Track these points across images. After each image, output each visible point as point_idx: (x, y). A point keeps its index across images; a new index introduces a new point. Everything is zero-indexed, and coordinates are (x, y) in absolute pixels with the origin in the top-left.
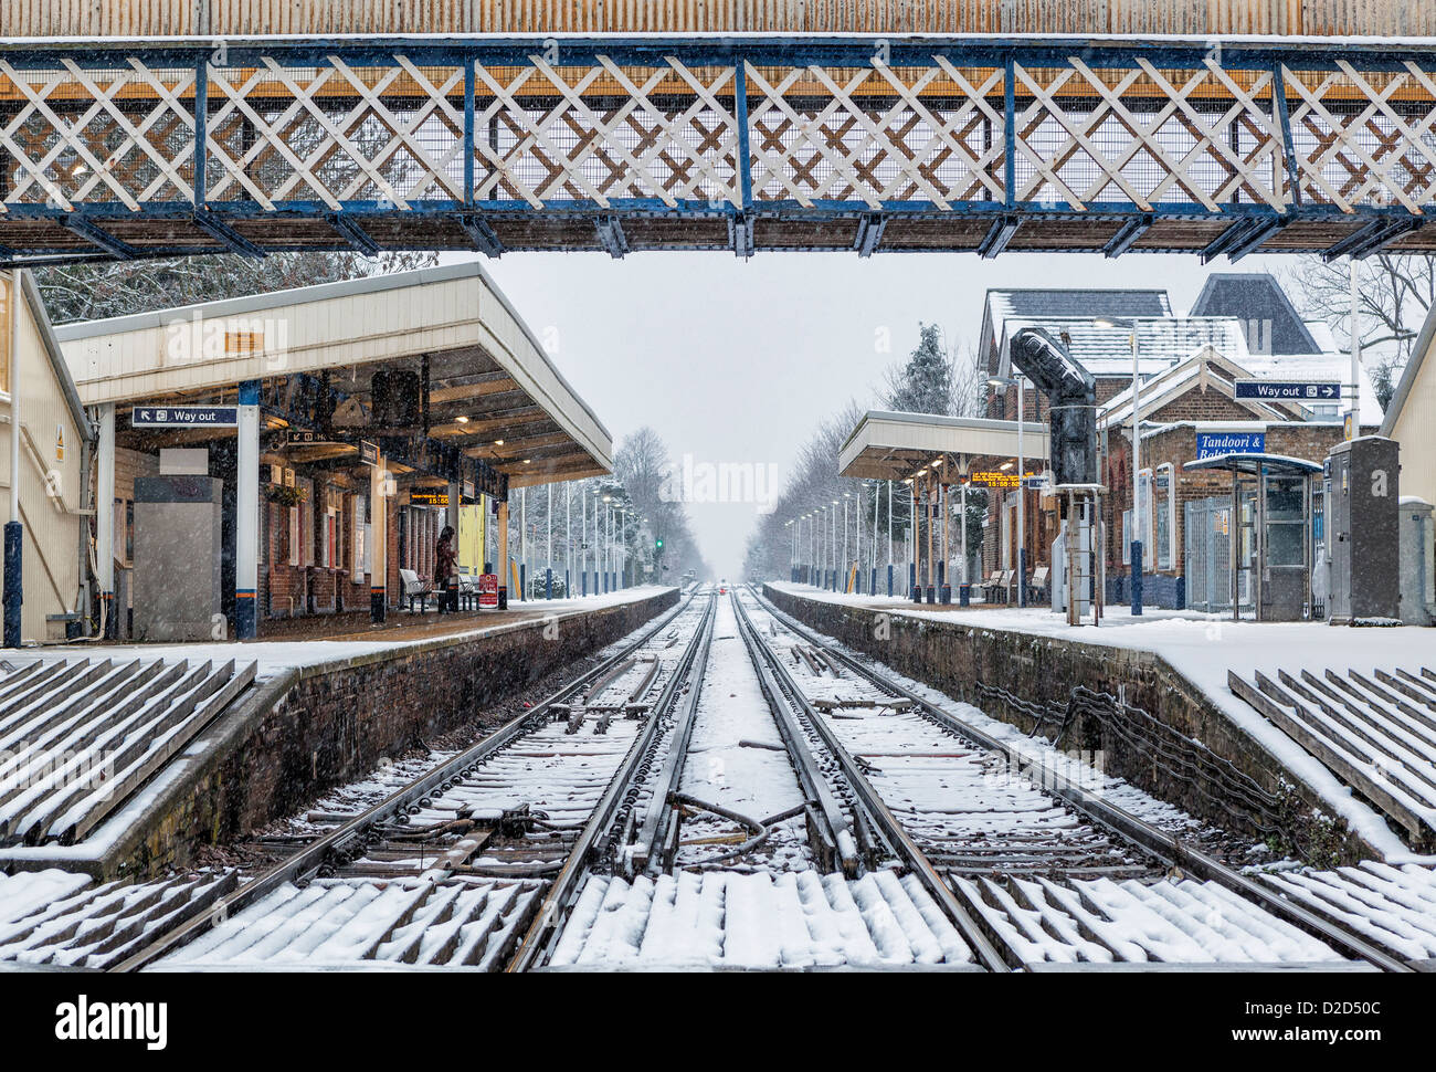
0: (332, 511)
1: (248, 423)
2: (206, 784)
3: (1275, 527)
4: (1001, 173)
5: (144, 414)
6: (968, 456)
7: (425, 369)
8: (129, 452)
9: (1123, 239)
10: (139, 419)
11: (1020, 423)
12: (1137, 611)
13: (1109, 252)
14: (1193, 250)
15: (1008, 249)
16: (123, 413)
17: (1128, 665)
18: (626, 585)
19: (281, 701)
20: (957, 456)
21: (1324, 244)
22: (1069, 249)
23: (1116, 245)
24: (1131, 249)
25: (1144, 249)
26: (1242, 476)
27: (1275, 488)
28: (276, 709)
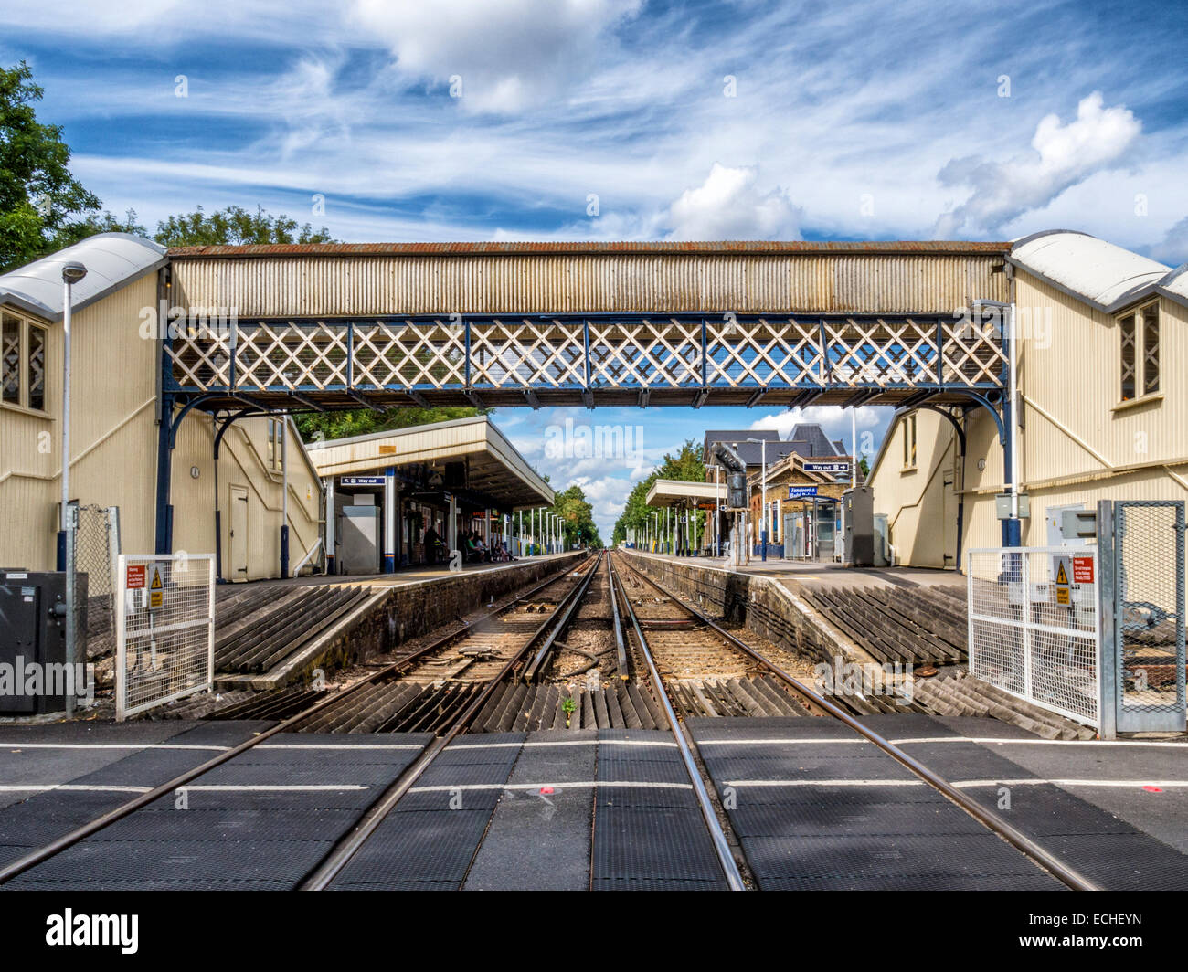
0: (439, 521)
1: (390, 483)
2: (339, 642)
3: (821, 525)
4: (701, 372)
5: (346, 480)
6: (697, 497)
7: (467, 462)
8: (340, 495)
9: (754, 399)
10: (344, 482)
11: (718, 484)
12: (764, 559)
13: (748, 406)
14: (785, 404)
15: (704, 405)
16: (337, 479)
17: (756, 583)
18: (565, 551)
19: (383, 603)
20: (693, 497)
21: (842, 401)
22: (731, 404)
23: (751, 402)
24: (758, 404)
25: (763, 404)
26: (807, 504)
27: (820, 508)
28: (380, 607)
